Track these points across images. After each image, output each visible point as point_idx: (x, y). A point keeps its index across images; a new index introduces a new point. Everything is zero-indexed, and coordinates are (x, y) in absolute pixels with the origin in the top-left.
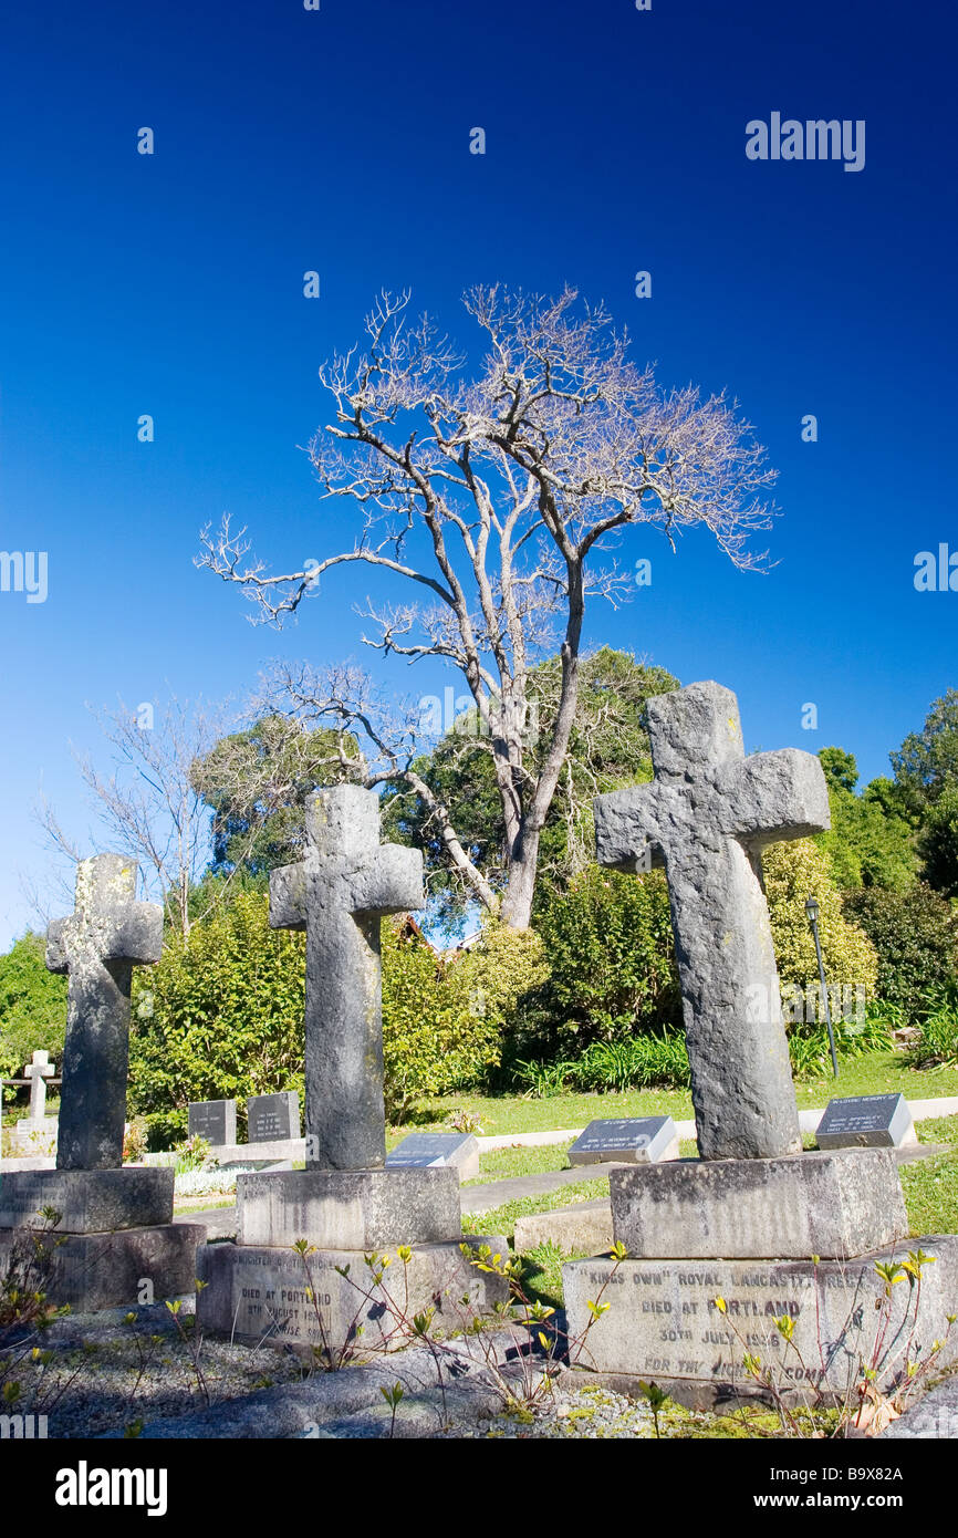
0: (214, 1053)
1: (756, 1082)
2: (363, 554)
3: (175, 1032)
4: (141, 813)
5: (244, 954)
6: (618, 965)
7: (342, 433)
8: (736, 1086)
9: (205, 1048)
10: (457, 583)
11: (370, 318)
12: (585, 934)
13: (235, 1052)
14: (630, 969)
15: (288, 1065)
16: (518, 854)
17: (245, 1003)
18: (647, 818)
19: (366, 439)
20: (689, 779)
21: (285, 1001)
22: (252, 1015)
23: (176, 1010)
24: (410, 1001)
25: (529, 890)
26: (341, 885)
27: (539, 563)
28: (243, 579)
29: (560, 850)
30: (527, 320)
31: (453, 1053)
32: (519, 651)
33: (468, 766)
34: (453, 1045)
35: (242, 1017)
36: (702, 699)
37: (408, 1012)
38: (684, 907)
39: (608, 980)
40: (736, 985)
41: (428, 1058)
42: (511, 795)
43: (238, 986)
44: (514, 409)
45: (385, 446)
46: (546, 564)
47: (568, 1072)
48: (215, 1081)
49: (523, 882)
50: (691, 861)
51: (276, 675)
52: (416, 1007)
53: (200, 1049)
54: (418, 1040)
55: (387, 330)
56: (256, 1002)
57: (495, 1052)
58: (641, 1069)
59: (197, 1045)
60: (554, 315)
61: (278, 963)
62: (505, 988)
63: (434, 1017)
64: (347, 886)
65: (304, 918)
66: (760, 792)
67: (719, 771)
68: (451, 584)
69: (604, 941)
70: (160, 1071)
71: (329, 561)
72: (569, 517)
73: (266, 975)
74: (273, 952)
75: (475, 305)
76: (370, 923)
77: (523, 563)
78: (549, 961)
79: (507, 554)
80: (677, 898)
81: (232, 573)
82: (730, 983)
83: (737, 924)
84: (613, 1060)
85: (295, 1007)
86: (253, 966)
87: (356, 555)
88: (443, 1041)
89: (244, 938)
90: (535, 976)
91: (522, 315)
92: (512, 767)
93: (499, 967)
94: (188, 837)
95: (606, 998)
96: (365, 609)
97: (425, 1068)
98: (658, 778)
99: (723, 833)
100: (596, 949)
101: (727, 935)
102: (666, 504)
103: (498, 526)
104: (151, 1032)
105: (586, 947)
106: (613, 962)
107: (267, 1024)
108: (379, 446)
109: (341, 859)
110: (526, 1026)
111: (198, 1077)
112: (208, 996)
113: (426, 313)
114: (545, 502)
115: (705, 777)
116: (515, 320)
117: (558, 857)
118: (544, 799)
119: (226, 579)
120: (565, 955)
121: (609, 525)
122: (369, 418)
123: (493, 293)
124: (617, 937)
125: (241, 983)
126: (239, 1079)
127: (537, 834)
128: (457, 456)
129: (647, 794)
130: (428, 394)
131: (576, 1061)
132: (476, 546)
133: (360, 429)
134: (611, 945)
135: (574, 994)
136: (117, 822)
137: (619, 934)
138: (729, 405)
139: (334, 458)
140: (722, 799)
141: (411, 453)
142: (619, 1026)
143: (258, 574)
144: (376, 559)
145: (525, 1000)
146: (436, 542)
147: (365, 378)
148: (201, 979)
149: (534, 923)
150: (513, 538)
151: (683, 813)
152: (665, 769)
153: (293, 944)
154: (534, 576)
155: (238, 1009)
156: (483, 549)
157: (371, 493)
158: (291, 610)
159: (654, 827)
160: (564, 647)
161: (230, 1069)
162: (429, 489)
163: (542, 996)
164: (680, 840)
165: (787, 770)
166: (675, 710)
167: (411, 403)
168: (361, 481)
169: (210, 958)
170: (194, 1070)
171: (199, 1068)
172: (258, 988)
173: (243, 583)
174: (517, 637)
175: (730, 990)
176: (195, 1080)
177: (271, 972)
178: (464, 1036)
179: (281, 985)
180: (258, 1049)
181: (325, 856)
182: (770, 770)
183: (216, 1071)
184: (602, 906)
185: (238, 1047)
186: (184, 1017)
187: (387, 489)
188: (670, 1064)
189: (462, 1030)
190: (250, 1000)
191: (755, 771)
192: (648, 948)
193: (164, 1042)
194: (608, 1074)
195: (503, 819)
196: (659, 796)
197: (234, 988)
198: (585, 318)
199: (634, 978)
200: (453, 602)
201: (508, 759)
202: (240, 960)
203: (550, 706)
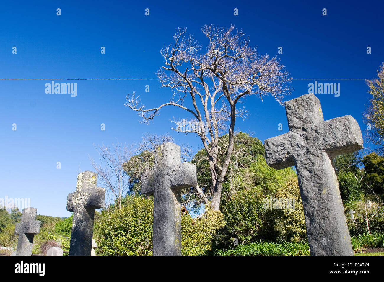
0: (127, 244)
1: (340, 250)
2: (172, 103)
3: (115, 238)
4: (108, 175)
5: (136, 216)
6: (246, 221)
7: (167, 68)
8: (331, 252)
9: (124, 243)
10: (199, 111)
11: (175, 36)
12: (236, 212)
13: (133, 244)
14: (250, 222)
15: (148, 249)
16: (216, 190)
17: (136, 230)
18: (287, 145)
19: (173, 70)
20: (304, 130)
21: (148, 230)
22: (138, 233)
23: (116, 232)
24: (185, 231)
25: (219, 200)
26: (167, 177)
27: (222, 107)
28: (138, 110)
29: (228, 189)
30: (220, 35)
31: (197, 246)
32: (216, 131)
33: (201, 165)
34: (197, 244)
35: (135, 234)
36: (308, 99)
37: (184, 234)
38: (304, 179)
39: (243, 226)
40: (329, 210)
41: (190, 248)
42: (214, 172)
43: (134, 225)
44: (216, 61)
45: (179, 72)
46: (224, 107)
47: (231, 253)
48: (127, 253)
49: (217, 197)
50: (307, 161)
51: (147, 138)
52: (186, 232)
53: (123, 243)
54: (187, 242)
55: (180, 39)
56: (139, 230)
57: (210, 246)
58: (254, 252)
59: (122, 242)
60: (228, 33)
61: (146, 218)
62: (212, 228)
63: (192, 235)
64: (169, 178)
65: (153, 189)
66: (336, 132)
67: (317, 126)
68: (197, 112)
69: (242, 214)
70: (111, 249)
71: (163, 105)
72: (231, 92)
73: (143, 222)
74: (145, 215)
75: (205, 31)
76: (177, 191)
77: (217, 107)
78: (226, 220)
79: (213, 104)
80: (301, 176)
81: (135, 108)
82: (326, 209)
83: (328, 185)
84: (245, 250)
85: (151, 232)
86: (139, 219)
87: (170, 103)
88: (194, 243)
89: (136, 211)
90: (221, 225)
91: (218, 33)
92: (214, 164)
93: (210, 222)
94: (122, 183)
95: (243, 231)
96: (173, 120)
97: (189, 251)
98: (291, 130)
99: (320, 149)
100: (240, 216)
101: (324, 190)
102: (260, 87)
103: (210, 96)
104: (109, 238)
105: (237, 216)
106: (245, 220)
107: (142, 236)
108: (177, 72)
109: (167, 168)
110: (219, 239)
111: (122, 251)
112: (126, 228)
113: (191, 34)
114: (225, 88)
115: (312, 129)
116: (217, 35)
117: (227, 191)
118: (224, 174)
119: (133, 110)
120: (231, 218)
121: (243, 95)
122: (174, 64)
123: (210, 27)
124: (246, 213)
125: (135, 224)
126: (134, 252)
127: (222, 184)
128: (199, 76)
129: (287, 137)
130: (191, 58)
131: (234, 250)
132: (204, 101)
133: (172, 67)
134: (244, 215)
135: (233, 230)
136: (101, 178)
137: (247, 212)
138: (278, 60)
139: (164, 76)
140: (319, 136)
141: (186, 75)
142: (246, 239)
143: (143, 109)
144: (176, 105)
145: (218, 231)
146: (193, 100)
147: (173, 53)
148: (124, 223)
149: (221, 209)
150: (215, 99)
151: (303, 143)
152: (294, 127)
153: (150, 213)
154: (221, 110)
155: (134, 232)
156: (206, 102)
157: (175, 86)
158: (152, 119)
159: (291, 149)
160: (230, 129)
161: (131, 249)
162: (191, 84)
163: (224, 230)
164: (302, 153)
165: (347, 123)
166: (298, 104)
167: (186, 60)
168: (172, 83)
169: (126, 216)
170: (121, 249)
171: (122, 249)
172: (140, 226)
173: (138, 111)
174: (216, 127)
175: (326, 212)
176: (121, 252)
177: (144, 221)
178: (200, 241)
179: (147, 225)
180: (140, 244)
181: (161, 168)
182: (340, 124)
183: (127, 250)
184: (241, 204)
185: (134, 243)
186: (118, 234)
187: (179, 85)
188: (262, 251)
189: (200, 240)
190: (138, 229)
191: (333, 124)
192: (255, 216)
193: (112, 241)
194: (243, 254)
195: (211, 180)
196: (292, 137)
197: (133, 225)
198: (237, 34)
199: (251, 225)
200: (198, 117)
201: (213, 162)
202: (135, 217)
203: (225, 148)
